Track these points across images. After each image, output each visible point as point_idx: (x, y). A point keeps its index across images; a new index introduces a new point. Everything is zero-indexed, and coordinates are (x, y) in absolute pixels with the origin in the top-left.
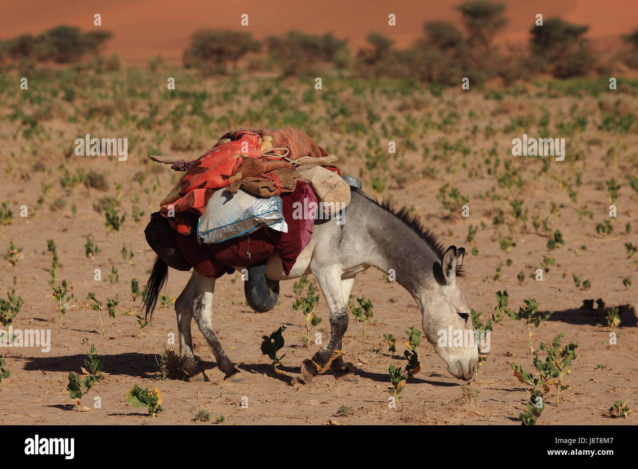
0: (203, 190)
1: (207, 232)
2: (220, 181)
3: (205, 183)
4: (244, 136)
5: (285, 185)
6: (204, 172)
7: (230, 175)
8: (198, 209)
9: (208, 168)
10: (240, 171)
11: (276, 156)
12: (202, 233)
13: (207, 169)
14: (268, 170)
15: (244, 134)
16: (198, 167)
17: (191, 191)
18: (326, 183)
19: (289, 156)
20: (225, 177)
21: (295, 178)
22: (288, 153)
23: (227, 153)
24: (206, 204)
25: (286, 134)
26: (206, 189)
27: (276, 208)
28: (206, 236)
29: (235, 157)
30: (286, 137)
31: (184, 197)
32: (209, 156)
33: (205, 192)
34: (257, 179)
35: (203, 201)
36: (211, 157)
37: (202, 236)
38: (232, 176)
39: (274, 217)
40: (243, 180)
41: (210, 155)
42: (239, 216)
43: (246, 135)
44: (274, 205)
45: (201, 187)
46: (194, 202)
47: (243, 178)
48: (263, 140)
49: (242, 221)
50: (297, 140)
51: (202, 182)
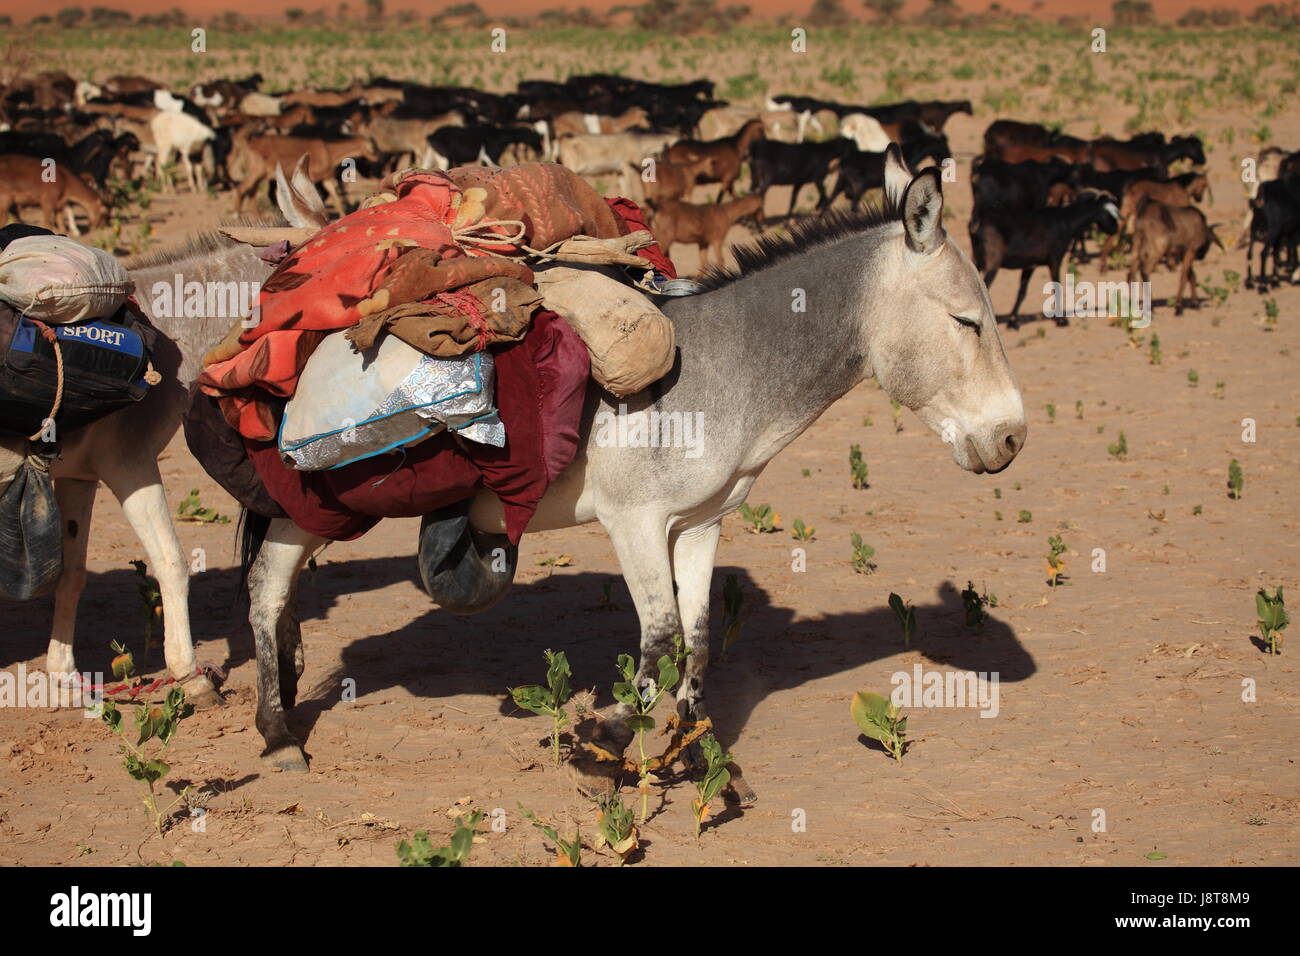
0: (293, 335)
1: (302, 444)
2: (336, 311)
3: (298, 316)
4: (416, 189)
5: (498, 325)
6: (298, 285)
7: (362, 296)
8: (279, 384)
9: (310, 276)
10: (384, 288)
11: (493, 242)
12: (289, 443)
13: (307, 279)
14: (458, 284)
15: (417, 183)
16: (288, 270)
17: (265, 336)
18: (612, 318)
19: (527, 240)
20: (350, 301)
21: (527, 305)
22: (522, 233)
23: (364, 235)
24: (299, 370)
25: (525, 181)
26: (300, 333)
27: (472, 385)
28: (300, 452)
29: (380, 248)
30: (524, 188)
31: (250, 349)
32: (319, 244)
33: (296, 339)
34: (425, 307)
35: (293, 361)
36: (323, 245)
37: (290, 453)
38: (365, 297)
39: (470, 408)
40: (390, 312)
41: (323, 241)
42: (376, 406)
43: (421, 186)
44: (469, 377)
45: (288, 325)
46: (268, 366)
47: (391, 305)
48: (464, 200)
49: (387, 418)
50: (551, 197)
51: (289, 314)
